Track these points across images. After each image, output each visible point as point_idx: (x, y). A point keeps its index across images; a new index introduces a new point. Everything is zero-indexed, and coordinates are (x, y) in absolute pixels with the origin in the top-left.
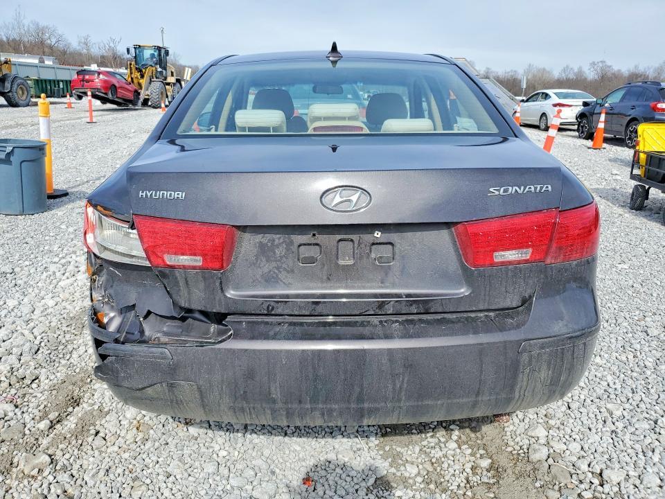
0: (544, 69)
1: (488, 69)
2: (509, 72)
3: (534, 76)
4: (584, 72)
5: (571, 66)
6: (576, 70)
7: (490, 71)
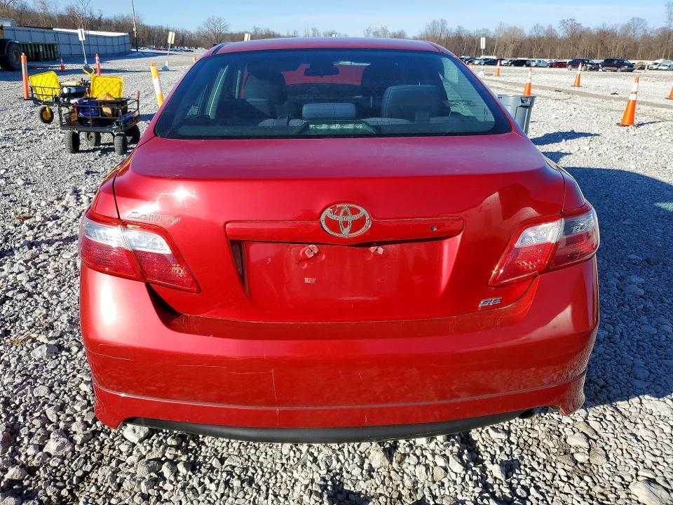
0: (515, 28)
1: (460, 27)
2: (480, 31)
3: (506, 34)
4: (554, 30)
5: (541, 24)
6: (546, 29)
7: (461, 29)
